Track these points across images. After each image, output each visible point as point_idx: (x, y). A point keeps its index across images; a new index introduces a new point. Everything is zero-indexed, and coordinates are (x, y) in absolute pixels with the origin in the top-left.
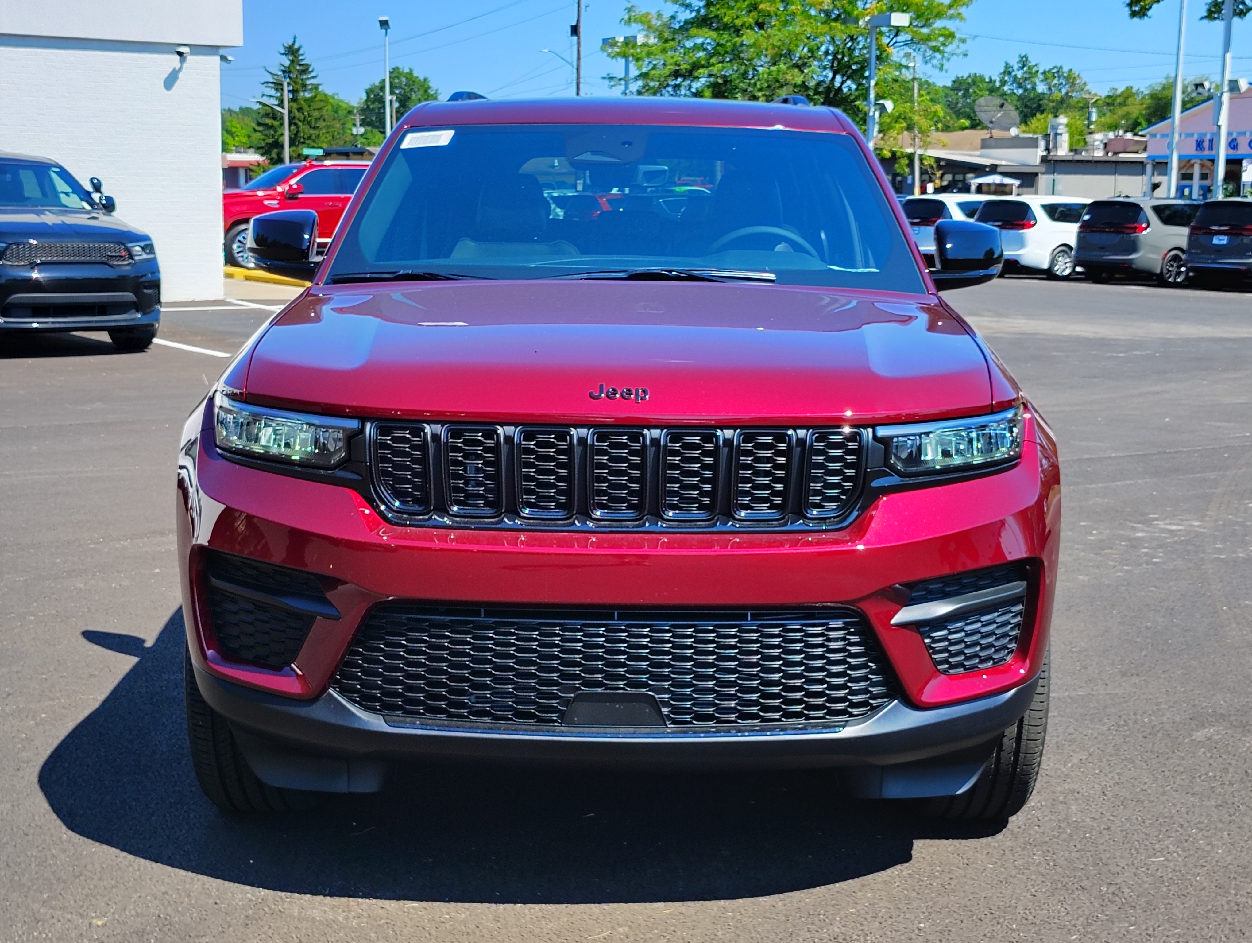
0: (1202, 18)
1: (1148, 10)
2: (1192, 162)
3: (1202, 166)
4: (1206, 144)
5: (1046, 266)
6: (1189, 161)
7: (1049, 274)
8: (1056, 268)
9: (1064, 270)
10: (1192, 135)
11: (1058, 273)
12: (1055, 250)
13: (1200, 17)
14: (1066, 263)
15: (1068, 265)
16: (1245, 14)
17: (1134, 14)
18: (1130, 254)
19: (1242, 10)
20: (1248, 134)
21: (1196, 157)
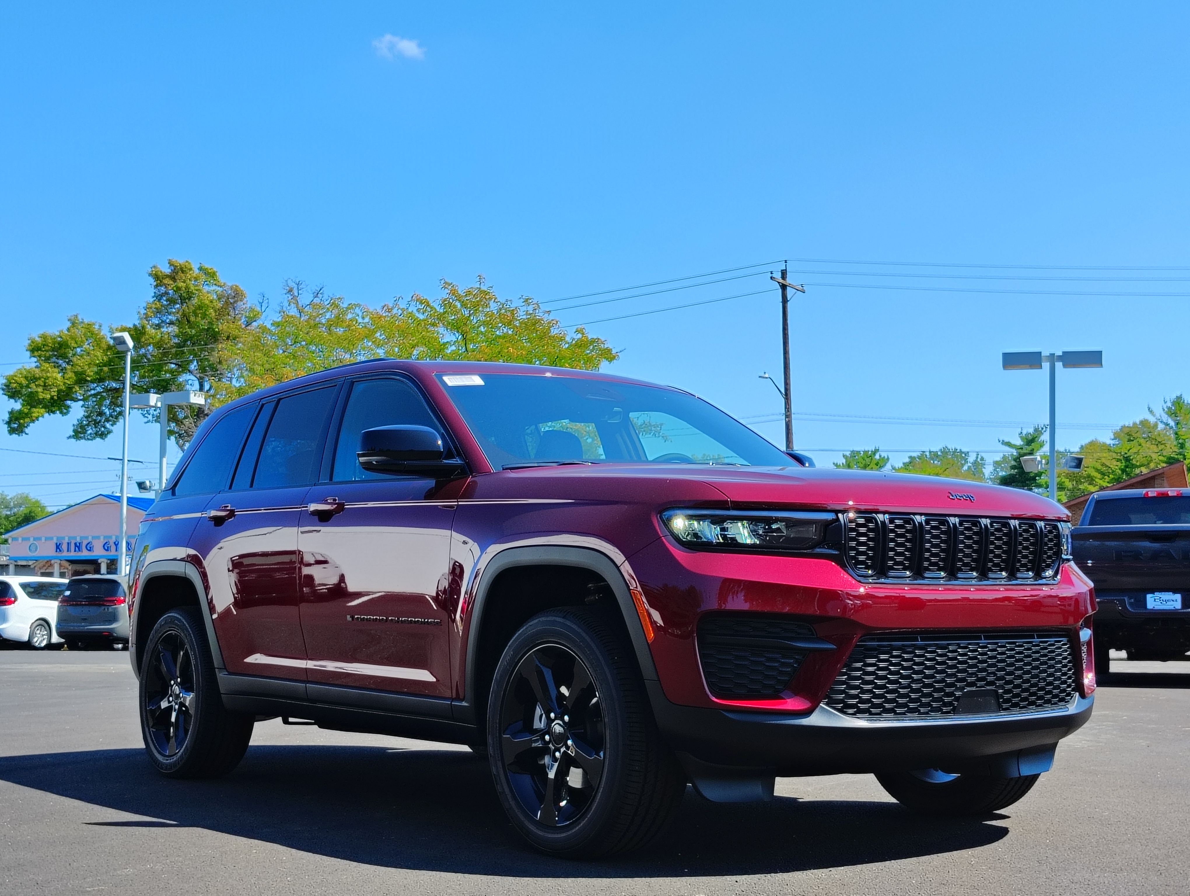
0: (69, 437)
1: (26, 427)
2: (52, 562)
3: (61, 566)
4: (64, 547)
5: (26, 638)
6: (51, 560)
7: (27, 646)
8: (35, 640)
9: (41, 641)
10: (51, 539)
11: (37, 644)
12: (33, 623)
13: (68, 435)
14: (43, 635)
15: (45, 637)
16: (106, 435)
17: (12, 431)
18: (112, 624)
19: (102, 432)
20: (102, 538)
21: (55, 558)
